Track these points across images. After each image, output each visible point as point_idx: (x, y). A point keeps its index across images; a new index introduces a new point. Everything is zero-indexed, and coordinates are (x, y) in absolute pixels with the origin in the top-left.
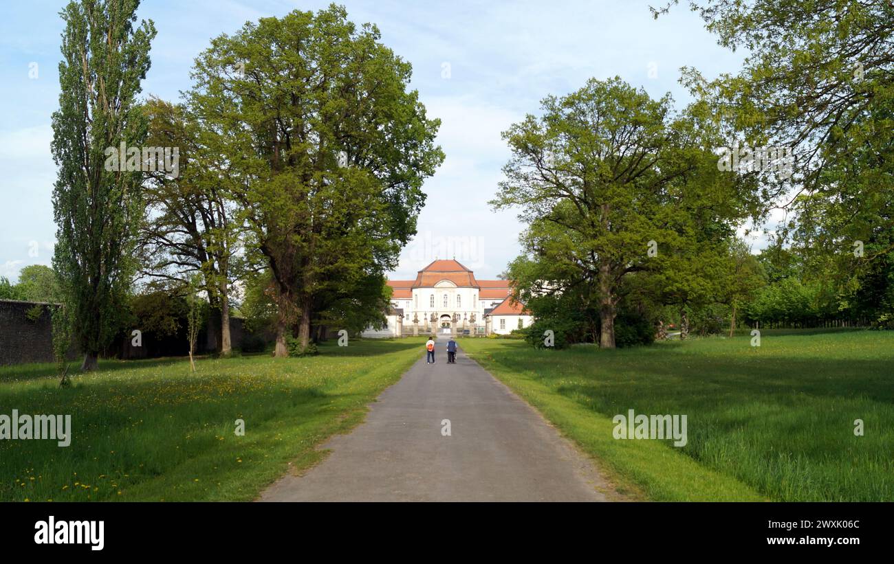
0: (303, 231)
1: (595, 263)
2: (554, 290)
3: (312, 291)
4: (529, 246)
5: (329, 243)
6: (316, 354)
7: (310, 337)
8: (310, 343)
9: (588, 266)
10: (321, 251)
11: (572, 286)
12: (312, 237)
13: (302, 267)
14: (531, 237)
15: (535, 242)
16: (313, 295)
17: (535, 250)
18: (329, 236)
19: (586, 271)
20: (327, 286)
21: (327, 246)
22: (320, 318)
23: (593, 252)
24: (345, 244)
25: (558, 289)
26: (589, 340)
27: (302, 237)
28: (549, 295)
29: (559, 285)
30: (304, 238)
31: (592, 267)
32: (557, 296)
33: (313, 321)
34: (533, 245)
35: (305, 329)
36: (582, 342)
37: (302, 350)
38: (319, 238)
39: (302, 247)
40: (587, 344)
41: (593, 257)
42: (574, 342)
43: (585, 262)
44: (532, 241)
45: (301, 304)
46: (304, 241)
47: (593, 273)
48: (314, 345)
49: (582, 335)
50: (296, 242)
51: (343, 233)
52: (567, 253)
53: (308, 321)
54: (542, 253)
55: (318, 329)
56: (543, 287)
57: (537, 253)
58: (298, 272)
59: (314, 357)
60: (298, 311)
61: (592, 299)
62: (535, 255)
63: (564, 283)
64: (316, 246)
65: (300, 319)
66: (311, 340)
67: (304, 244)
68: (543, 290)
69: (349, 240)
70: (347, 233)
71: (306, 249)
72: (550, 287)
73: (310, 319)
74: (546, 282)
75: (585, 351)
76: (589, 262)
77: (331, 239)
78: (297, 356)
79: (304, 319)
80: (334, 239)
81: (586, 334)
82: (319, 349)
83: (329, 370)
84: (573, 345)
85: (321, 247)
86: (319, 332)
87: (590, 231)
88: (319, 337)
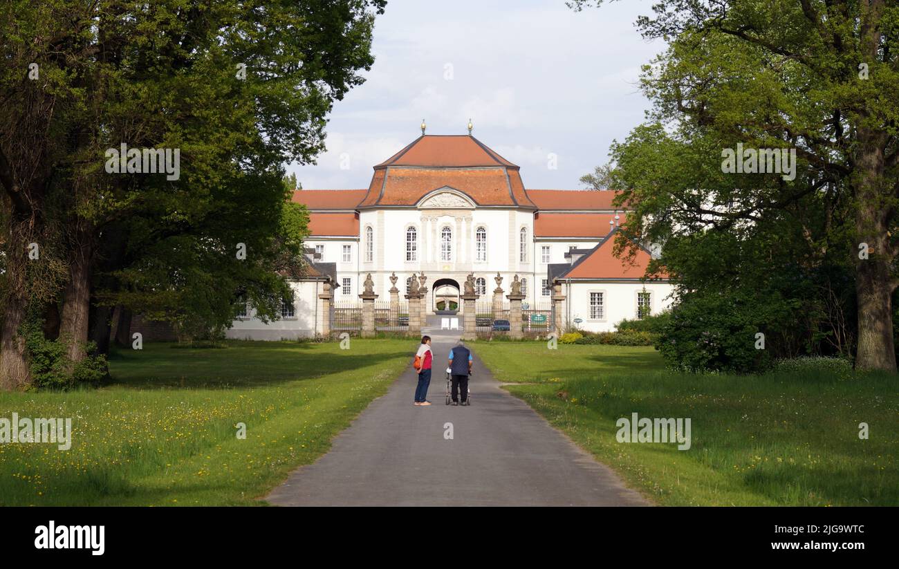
0: (73, 59)
1: (842, 144)
2: (732, 218)
3: (98, 217)
4: (667, 99)
5: (143, 89)
6: (107, 381)
7: (90, 337)
8: (89, 354)
9: (824, 154)
10: (119, 108)
11: (780, 206)
12: (97, 72)
13: (69, 153)
14: (672, 77)
15: (685, 90)
16: (98, 228)
17: (684, 110)
18: (141, 72)
19: (817, 167)
20: (136, 201)
21: (135, 96)
22: (116, 286)
23: (837, 115)
24: (184, 91)
25: (745, 215)
26: (827, 349)
27: (69, 72)
28: (719, 228)
29: (746, 203)
30: (74, 75)
31: (834, 155)
32: (741, 231)
33: (98, 295)
34: (679, 98)
35: (76, 313)
36: (808, 355)
37: (68, 373)
38: (115, 75)
39: (71, 99)
40: (819, 359)
41: (839, 130)
42: (785, 354)
43: (815, 142)
44: (676, 86)
45: (65, 249)
46: (76, 83)
47: (837, 172)
48: (101, 358)
49: (807, 334)
50: (55, 85)
51: (180, 62)
52: (768, 119)
53: (86, 296)
54: (702, 118)
55: (110, 317)
56: (704, 207)
57: (688, 118)
58: (60, 165)
59: (102, 391)
60: (58, 267)
61: (835, 240)
62: (684, 123)
63: (760, 197)
64: (106, 96)
65: (65, 291)
66: (93, 345)
67: (76, 91)
68: (705, 217)
69: (193, 81)
70: (189, 64)
71: (80, 104)
72: (723, 209)
73: (92, 290)
74: (712, 196)
75: (814, 377)
76: (827, 143)
77: (148, 77)
78: (55, 386)
79: (74, 290)
80: (157, 79)
81: (817, 335)
82: (115, 368)
83: (140, 425)
84: (783, 363)
85: (119, 98)
86: (114, 324)
87: (831, 61)
88: (112, 338)
